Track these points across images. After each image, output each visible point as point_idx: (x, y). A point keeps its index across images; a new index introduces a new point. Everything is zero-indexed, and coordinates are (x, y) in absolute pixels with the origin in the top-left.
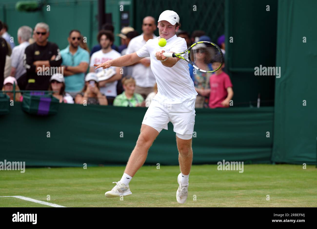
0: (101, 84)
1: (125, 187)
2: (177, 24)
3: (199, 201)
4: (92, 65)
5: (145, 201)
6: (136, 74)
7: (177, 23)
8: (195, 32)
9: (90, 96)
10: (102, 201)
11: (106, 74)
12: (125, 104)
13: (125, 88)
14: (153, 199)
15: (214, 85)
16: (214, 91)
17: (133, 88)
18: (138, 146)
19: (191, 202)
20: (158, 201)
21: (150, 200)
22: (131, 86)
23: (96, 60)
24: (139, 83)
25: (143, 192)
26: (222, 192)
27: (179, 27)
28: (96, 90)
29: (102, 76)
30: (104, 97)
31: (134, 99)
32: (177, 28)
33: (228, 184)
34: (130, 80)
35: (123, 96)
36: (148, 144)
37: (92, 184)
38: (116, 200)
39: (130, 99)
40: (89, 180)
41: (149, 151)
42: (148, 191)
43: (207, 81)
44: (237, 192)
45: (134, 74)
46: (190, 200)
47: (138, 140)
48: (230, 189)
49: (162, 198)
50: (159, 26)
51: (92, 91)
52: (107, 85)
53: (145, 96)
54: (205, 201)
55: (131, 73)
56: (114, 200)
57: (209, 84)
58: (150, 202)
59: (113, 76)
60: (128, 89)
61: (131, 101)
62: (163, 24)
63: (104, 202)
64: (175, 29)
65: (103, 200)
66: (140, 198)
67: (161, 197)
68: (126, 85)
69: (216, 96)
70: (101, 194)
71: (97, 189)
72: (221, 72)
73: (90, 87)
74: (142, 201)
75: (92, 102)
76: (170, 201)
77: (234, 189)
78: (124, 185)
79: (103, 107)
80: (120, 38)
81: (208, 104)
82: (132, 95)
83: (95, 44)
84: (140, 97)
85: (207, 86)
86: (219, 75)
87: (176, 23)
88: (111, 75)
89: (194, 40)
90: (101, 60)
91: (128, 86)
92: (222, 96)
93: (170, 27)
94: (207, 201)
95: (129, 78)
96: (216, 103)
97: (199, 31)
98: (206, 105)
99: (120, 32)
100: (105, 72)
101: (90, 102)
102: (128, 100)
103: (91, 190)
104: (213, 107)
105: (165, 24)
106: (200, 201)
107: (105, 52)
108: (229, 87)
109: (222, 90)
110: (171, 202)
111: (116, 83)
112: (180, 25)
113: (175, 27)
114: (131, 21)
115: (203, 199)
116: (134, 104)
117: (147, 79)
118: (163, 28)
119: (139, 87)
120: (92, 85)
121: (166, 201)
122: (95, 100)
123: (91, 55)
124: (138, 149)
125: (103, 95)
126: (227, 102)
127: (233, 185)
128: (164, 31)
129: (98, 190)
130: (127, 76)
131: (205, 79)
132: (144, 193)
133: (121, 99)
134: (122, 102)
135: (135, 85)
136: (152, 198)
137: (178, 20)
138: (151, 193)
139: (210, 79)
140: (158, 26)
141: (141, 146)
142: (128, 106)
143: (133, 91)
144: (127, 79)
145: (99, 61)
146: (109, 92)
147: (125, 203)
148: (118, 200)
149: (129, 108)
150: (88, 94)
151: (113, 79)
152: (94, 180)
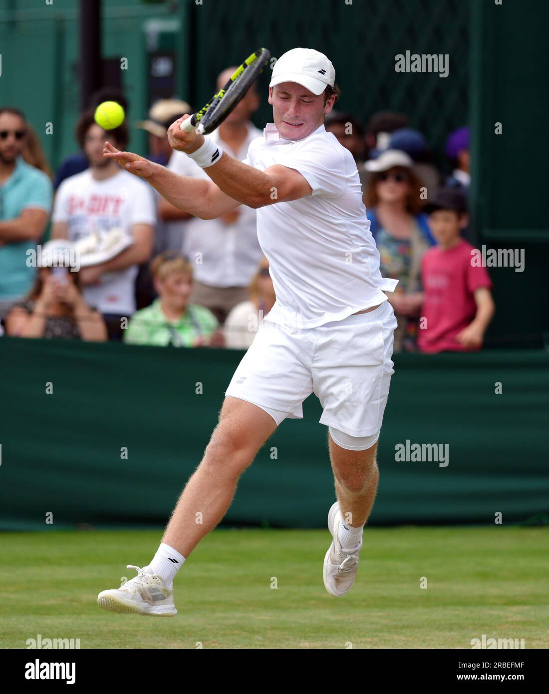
0: (87, 276)
1: (161, 587)
2: (329, 90)
3: (385, 640)
4: (60, 215)
5: (220, 639)
6: (196, 247)
7: (328, 86)
8: (377, 118)
9: (52, 312)
10: (86, 636)
11: (102, 247)
12: (161, 339)
13: (160, 287)
14: (245, 631)
15: (433, 282)
16: (434, 301)
17: (184, 288)
18: (211, 463)
19: (361, 642)
20: (260, 638)
21: (233, 635)
22: (178, 282)
23: (72, 204)
24: (205, 274)
25: (214, 611)
26: (457, 612)
27: (336, 99)
28: (71, 294)
29: (89, 252)
30: (96, 316)
31: (188, 321)
32: (329, 103)
33: (476, 588)
34: (177, 264)
35: (154, 314)
36: (243, 456)
37: (59, 584)
38: (131, 635)
39: (176, 321)
40: (46, 573)
41: (240, 480)
42: (231, 606)
43: (415, 269)
44: (501, 613)
45: (188, 244)
46: (359, 637)
47: (210, 443)
48: (482, 601)
49: (273, 629)
50: (272, 99)
51: (58, 297)
52: (106, 278)
53: (221, 314)
54: (405, 638)
55: (180, 244)
56: (125, 635)
57: (420, 278)
58: (234, 640)
59: (125, 251)
60: (171, 292)
61: (180, 327)
62: (285, 93)
63: (93, 639)
64: (323, 105)
65: (90, 633)
66: (204, 629)
67: (267, 627)
68: (164, 279)
69: (440, 314)
70: (84, 616)
71: (72, 601)
72: (457, 241)
73: (54, 283)
74: (210, 638)
75: (58, 331)
76: (298, 640)
77: (494, 604)
78: (161, 580)
79: (93, 346)
80: (148, 135)
81: (415, 339)
82: (182, 310)
83: (70, 151)
84: (205, 318)
85: (412, 283)
86: (451, 252)
87: (325, 87)
88: (117, 249)
89: (375, 141)
90: (87, 202)
91: (171, 281)
92: (458, 316)
93: (306, 99)
94: (410, 639)
95: (172, 258)
96: (441, 337)
97: (389, 116)
98: (409, 344)
99: (146, 116)
100: (99, 240)
101: (52, 331)
102: (169, 327)
103: (53, 602)
104: (432, 350)
105: (292, 93)
106: (390, 641)
107: (100, 178)
108: (479, 286)
109: (460, 296)
110: (299, 642)
111: (132, 273)
112: (339, 91)
113: (323, 99)
114: (181, 81)
115: (397, 633)
116: (188, 338)
117: (229, 260)
118: (286, 104)
119: (203, 284)
120: (60, 279)
121: (286, 638)
122: (67, 324)
123: (56, 185)
124: (211, 470)
125: (94, 309)
126: (472, 333)
127: (492, 590)
128: (288, 112)
129: (75, 604)
130: (169, 253)
131: (407, 262)
132: (219, 615)
133: (146, 323)
134: (152, 333)
135: (191, 281)
136: (242, 628)
137: (331, 78)
138: (238, 615)
139: (423, 264)
140: (270, 98)
141: (217, 461)
142: (170, 345)
143: (186, 296)
144: (166, 260)
145: (81, 204)
146: (113, 299)
147: (158, 642)
148: (136, 636)
149: (171, 351)
150: (48, 306)
151: (123, 261)
152: (62, 573)
